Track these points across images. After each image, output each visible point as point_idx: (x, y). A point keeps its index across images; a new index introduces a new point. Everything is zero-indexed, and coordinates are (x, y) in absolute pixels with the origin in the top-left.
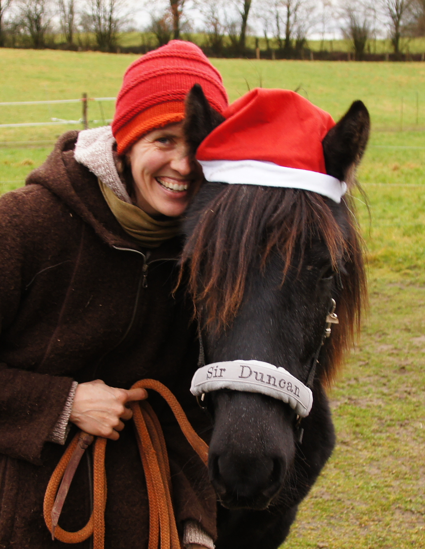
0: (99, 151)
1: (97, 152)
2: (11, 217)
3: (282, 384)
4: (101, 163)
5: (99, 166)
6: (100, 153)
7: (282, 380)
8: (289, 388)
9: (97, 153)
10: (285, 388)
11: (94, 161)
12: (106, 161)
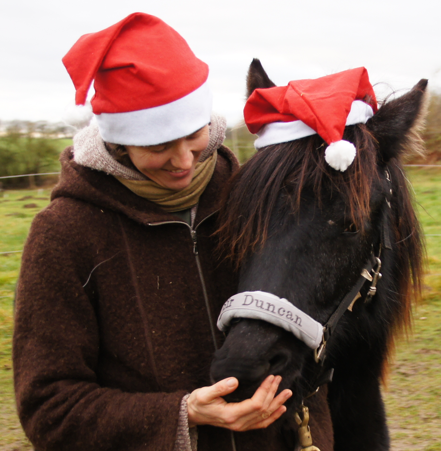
0: (91, 147)
1: (89, 149)
2: (45, 233)
3: (281, 312)
4: (96, 158)
5: (96, 162)
6: (92, 149)
7: (281, 308)
8: (289, 316)
9: (89, 151)
10: (284, 316)
11: (89, 159)
12: (99, 154)
